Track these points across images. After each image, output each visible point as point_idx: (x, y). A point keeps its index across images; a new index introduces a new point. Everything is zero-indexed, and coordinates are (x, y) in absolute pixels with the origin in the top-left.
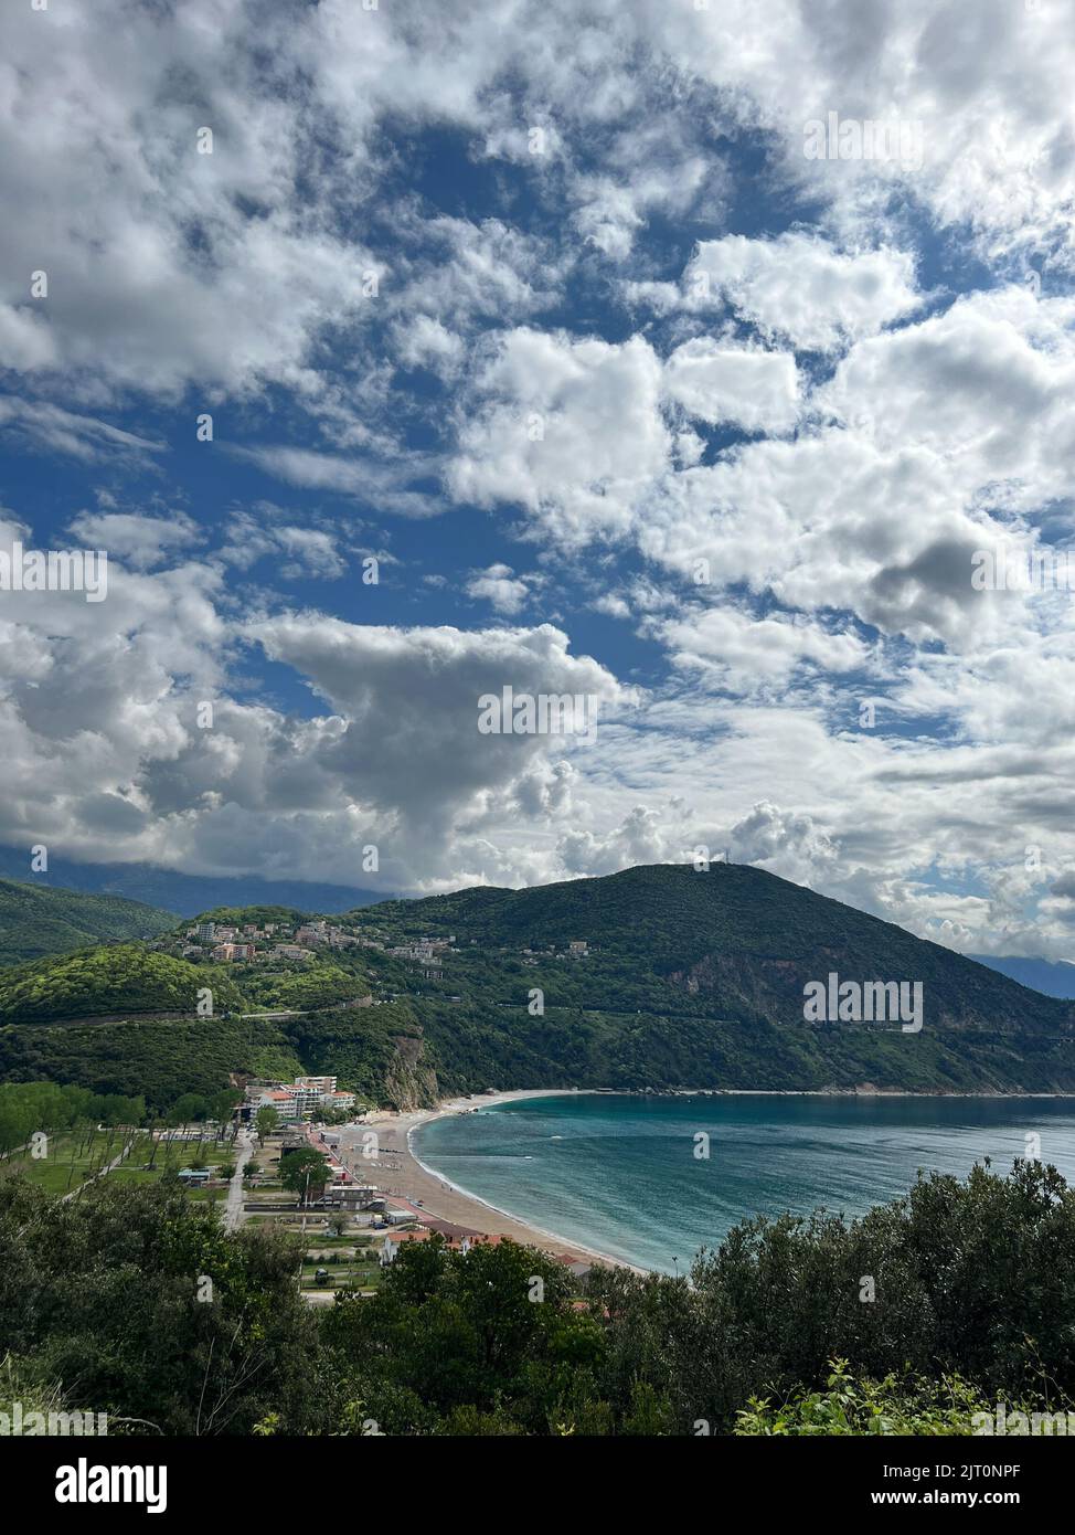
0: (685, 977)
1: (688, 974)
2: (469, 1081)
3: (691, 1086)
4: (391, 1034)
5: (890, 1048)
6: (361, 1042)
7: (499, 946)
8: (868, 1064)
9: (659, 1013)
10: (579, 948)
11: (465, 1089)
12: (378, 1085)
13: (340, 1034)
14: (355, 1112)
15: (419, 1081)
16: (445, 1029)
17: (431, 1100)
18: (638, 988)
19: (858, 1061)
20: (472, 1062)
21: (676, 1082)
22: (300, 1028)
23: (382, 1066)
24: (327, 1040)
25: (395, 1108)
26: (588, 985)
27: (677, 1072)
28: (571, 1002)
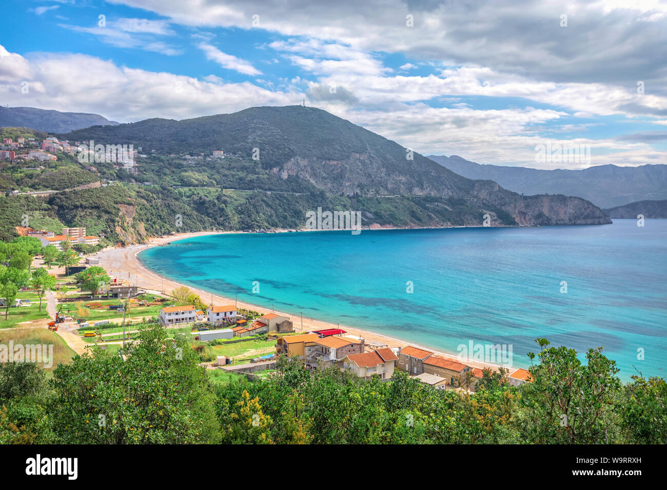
0: (280, 170)
1: (281, 169)
2: (161, 228)
3: (284, 227)
4: (116, 203)
5: (388, 206)
6: (97, 208)
7: (170, 154)
8: (376, 214)
9: (266, 190)
10: (219, 154)
11: (160, 233)
12: (112, 231)
13: (84, 203)
14: (100, 247)
15: (135, 229)
16: (143, 200)
17: (143, 239)
18: (255, 177)
19: (371, 213)
20: (161, 218)
21: (276, 226)
22: (58, 200)
23: (113, 221)
24: (76, 207)
25: (123, 244)
26: (225, 176)
27: (276, 221)
28: (216, 185)
